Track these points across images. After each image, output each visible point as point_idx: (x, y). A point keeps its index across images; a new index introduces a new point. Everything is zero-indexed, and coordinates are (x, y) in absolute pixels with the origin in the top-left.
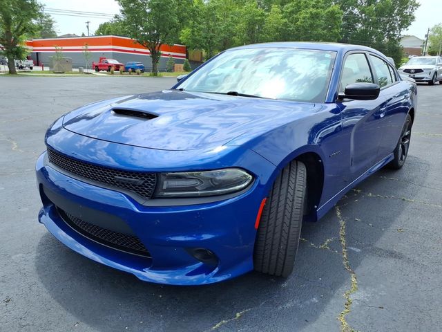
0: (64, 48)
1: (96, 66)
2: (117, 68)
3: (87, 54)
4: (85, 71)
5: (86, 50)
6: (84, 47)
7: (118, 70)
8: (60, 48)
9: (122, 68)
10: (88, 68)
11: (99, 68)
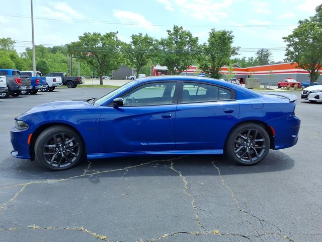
0: (255, 72)
1: (279, 84)
2: (293, 85)
3: (271, 76)
4: (268, 87)
5: (270, 73)
6: (270, 71)
7: (293, 87)
8: (253, 72)
9: (296, 86)
10: (270, 85)
11: (281, 86)
